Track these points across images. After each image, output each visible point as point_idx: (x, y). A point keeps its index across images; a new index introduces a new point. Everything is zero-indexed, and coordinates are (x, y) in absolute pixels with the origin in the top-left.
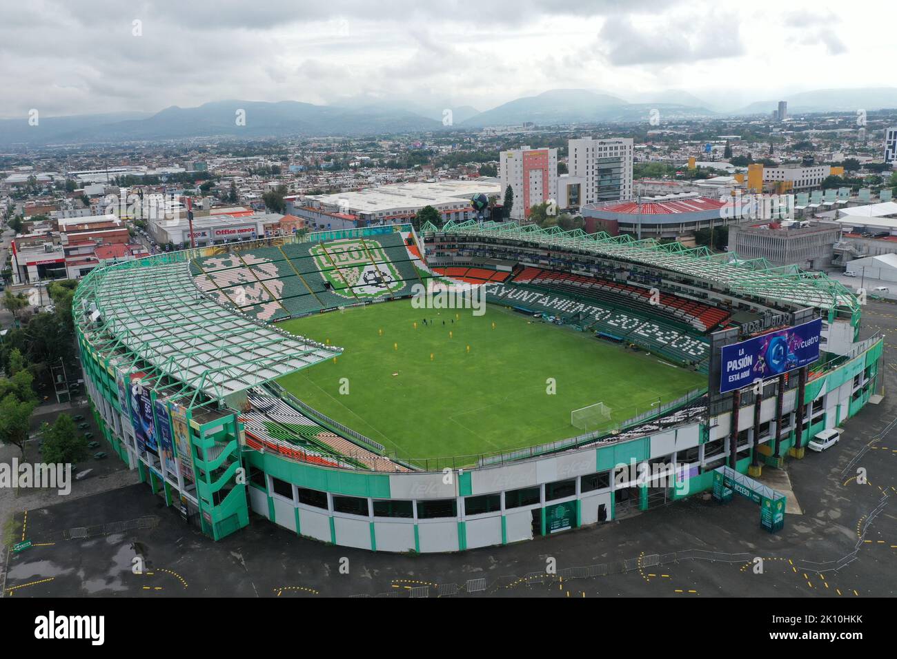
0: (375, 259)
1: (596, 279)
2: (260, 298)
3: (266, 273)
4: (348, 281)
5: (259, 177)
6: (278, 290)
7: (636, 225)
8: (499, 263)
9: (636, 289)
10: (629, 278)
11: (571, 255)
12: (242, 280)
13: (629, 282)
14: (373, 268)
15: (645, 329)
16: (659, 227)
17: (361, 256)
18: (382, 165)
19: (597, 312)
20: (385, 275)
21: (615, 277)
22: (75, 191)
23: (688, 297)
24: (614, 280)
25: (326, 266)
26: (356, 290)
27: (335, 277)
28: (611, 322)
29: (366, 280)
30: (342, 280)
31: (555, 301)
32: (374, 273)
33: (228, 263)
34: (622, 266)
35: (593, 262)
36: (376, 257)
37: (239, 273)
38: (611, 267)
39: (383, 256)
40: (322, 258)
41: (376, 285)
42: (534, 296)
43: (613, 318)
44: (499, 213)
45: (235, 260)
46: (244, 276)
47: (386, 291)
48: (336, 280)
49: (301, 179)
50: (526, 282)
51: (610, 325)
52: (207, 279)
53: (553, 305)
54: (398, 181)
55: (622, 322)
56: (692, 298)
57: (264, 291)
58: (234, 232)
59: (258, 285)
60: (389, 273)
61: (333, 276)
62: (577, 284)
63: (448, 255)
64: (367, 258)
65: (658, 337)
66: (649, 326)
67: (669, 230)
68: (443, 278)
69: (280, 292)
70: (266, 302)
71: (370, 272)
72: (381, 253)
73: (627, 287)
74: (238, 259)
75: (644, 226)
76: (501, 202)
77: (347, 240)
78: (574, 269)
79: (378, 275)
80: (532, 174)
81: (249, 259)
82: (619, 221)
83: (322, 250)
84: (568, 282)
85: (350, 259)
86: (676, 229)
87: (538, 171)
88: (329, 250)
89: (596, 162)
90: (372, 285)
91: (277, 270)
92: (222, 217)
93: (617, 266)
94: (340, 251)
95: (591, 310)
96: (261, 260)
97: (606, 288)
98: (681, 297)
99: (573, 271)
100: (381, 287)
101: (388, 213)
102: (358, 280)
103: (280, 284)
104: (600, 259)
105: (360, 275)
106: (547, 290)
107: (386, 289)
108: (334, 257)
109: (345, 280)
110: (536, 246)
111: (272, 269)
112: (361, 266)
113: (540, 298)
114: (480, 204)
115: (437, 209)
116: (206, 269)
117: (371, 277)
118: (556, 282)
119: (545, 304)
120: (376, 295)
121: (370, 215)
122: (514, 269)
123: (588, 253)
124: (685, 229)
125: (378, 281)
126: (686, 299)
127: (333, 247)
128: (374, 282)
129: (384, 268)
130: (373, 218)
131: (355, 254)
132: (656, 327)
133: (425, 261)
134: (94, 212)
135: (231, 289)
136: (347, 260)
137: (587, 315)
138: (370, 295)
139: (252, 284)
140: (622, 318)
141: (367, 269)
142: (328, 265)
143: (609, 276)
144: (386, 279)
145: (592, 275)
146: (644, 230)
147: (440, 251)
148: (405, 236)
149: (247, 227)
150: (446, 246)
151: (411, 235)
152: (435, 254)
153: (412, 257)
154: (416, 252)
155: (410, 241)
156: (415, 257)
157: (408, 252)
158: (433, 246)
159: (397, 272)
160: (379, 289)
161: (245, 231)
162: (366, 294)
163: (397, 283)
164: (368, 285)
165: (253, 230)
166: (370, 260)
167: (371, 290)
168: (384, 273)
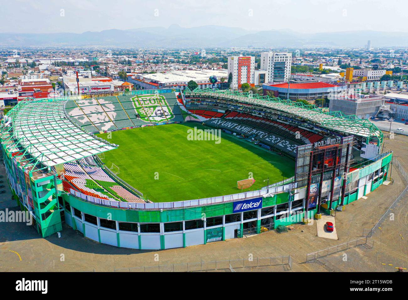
0: (162, 104)
1: (263, 119)
2: (104, 120)
3: (109, 108)
4: (148, 114)
5: (121, 65)
6: (113, 116)
7: (287, 93)
8: (219, 109)
9: (281, 124)
10: (278, 118)
11: (252, 106)
12: (97, 111)
13: (278, 120)
14: (160, 108)
15: (282, 143)
16: (298, 95)
17: (155, 102)
18: (178, 62)
19: (261, 134)
20: (165, 112)
21: (272, 117)
22: (35, 67)
23: (304, 128)
24: (271, 119)
26: (151, 118)
27: (142, 112)
28: (267, 139)
29: (156, 114)
30: (145, 113)
31: (243, 128)
32: (160, 111)
33: (91, 103)
34: (276, 113)
35: (262, 110)
36: (162, 103)
37: (95, 108)
38: (270, 113)
39: (166, 104)
40: (136, 102)
41: (161, 116)
42: (234, 125)
43: (268, 137)
44: (225, 85)
45: (94, 101)
46: (98, 109)
47: (165, 120)
48: (142, 113)
49: (140, 67)
50: (231, 118)
51: (266, 140)
52: (80, 110)
53: (242, 130)
54: (184, 69)
55: (272, 139)
56: (306, 129)
57: (107, 117)
58: (100, 89)
59: (104, 114)
60: (167, 111)
61: (140, 111)
62: (254, 120)
63: (196, 104)
64: (158, 103)
65: (288, 147)
66: (284, 142)
67: (302, 96)
68: (193, 115)
69: (114, 117)
70: (107, 122)
71: (158, 110)
72: (165, 101)
73: (277, 122)
74: (96, 101)
75: (290, 94)
76: (226, 81)
77: (149, 95)
78: (254, 113)
79: (162, 112)
80: (243, 68)
81: (101, 101)
82: (279, 91)
83: (137, 99)
84: (250, 119)
85: (150, 103)
86: (306, 96)
87: (245, 66)
88: (140, 99)
89: (273, 63)
90: (159, 116)
91: (114, 107)
92: (97, 81)
93: (273, 112)
94: (146, 99)
95: (259, 133)
96: (107, 102)
97: (267, 123)
98: (301, 129)
99: (253, 114)
100: (163, 117)
101: (173, 83)
102: (152, 113)
103: (115, 114)
104: (265, 109)
105: (153, 111)
106: (240, 122)
107: (165, 118)
108: (142, 102)
110: (237, 101)
111: (112, 107)
112: (155, 107)
113: (237, 126)
114: (213, 80)
115: (197, 82)
116: (80, 105)
117: (159, 112)
118: (245, 119)
119: (238, 129)
120: (160, 121)
121: (164, 84)
122: (226, 112)
123: (260, 106)
124: (310, 96)
125: (162, 115)
126: (303, 129)
127: (142, 98)
128: (160, 115)
129: (165, 109)
131: (153, 102)
132: (288, 142)
133: (185, 106)
134: (39, 77)
135: (91, 115)
136: (148, 104)
137: (257, 135)
138: (157, 121)
139: (101, 113)
140: (273, 137)
141: (157, 109)
142: (139, 106)
143: (270, 117)
144: (166, 114)
145: (261, 116)
146: (290, 96)
147: (193, 102)
148: (177, 94)
149: (106, 87)
150: (195, 100)
151: (180, 94)
152: (190, 103)
153: (180, 104)
154: (182, 102)
155: (179, 97)
156: (181, 104)
157: (178, 101)
158: (189, 100)
159: (171, 111)
160: (162, 118)
161: (105, 88)
162: (155, 120)
163: (170, 116)
164: (157, 116)
165: (109, 88)
166: (159, 104)
167: (158, 119)
168: (165, 111)
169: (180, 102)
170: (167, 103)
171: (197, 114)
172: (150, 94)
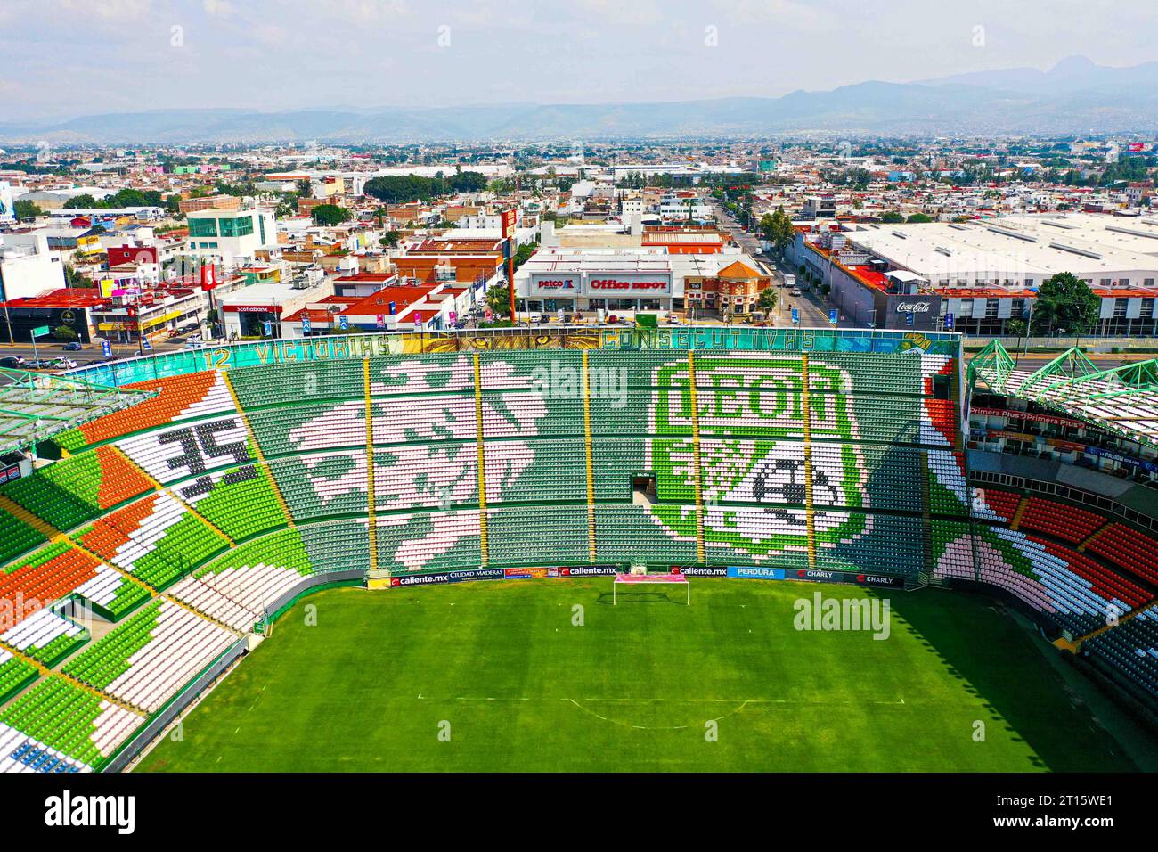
0: (816, 424)
2: (447, 492)
4: (709, 481)
12: (440, 430)
14: (797, 452)
17: (781, 407)
18: (1052, 179)
20: (822, 479)
25: (675, 421)
26: (715, 517)
27: (684, 461)
29: (759, 487)
30: (692, 470)
32: (793, 468)
33: (439, 380)
36: (822, 417)
37: (444, 411)
39: (843, 423)
40: (674, 395)
41: (781, 511)
45: (459, 372)
46: (453, 419)
47: (799, 540)
48: (678, 471)
52: (360, 415)
57: (471, 475)
59: (468, 452)
60: (836, 476)
61: (675, 457)
63: (1046, 455)
64: (796, 416)
68: (1004, 534)
69: (510, 481)
70: (452, 509)
71: (782, 464)
72: (840, 408)
74: (471, 369)
77: (766, 356)
79: (801, 477)
81: (497, 373)
83: (686, 374)
85: (747, 412)
88: (704, 378)
90: (769, 507)
91: (542, 413)
94: (733, 383)
96: (522, 381)
100: (793, 520)
101: (965, 282)
102: (736, 482)
103: (523, 459)
105: (750, 466)
107: (804, 530)
108: (706, 399)
109: (702, 473)
111: (533, 410)
112: (767, 437)
115: (1095, 285)
116: (377, 388)
120: (766, 545)
121: (912, 283)
125: (793, 499)
127: (719, 371)
128: (779, 498)
129: (829, 458)
130: (914, 291)
131: (768, 401)
133: (962, 460)
135: (397, 451)
136: (738, 414)
138: (747, 542)
141: (783, 450)
142: (681, 422)
144: (821, 496)
147: (1022, 437)
148: (933, 364)
149: (651, 280)
150: (1043, 427)
151: (951, 367)
152: (1002, 443)
153: (930, 436)
154: (948, 425)
155: (943, 387)
156: (940, 438)
157: (925, 417)
158: (1001, 420)
159: (863, 479)
160: (782, 527)
161: (648, 285)
162: (736, 536)
163: (843, 517)
164: (758, 504)
165: (663, 285)
166: (800, 424)
167: (758, 525)
168: (820, 474)
169: (938, 426)
170: (851, 417)
171: (1032, 533)
172: (773, 353)
